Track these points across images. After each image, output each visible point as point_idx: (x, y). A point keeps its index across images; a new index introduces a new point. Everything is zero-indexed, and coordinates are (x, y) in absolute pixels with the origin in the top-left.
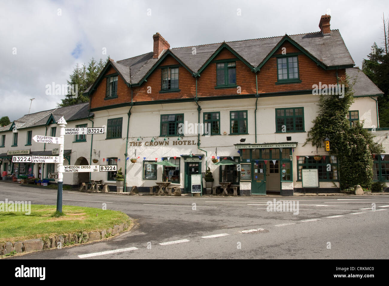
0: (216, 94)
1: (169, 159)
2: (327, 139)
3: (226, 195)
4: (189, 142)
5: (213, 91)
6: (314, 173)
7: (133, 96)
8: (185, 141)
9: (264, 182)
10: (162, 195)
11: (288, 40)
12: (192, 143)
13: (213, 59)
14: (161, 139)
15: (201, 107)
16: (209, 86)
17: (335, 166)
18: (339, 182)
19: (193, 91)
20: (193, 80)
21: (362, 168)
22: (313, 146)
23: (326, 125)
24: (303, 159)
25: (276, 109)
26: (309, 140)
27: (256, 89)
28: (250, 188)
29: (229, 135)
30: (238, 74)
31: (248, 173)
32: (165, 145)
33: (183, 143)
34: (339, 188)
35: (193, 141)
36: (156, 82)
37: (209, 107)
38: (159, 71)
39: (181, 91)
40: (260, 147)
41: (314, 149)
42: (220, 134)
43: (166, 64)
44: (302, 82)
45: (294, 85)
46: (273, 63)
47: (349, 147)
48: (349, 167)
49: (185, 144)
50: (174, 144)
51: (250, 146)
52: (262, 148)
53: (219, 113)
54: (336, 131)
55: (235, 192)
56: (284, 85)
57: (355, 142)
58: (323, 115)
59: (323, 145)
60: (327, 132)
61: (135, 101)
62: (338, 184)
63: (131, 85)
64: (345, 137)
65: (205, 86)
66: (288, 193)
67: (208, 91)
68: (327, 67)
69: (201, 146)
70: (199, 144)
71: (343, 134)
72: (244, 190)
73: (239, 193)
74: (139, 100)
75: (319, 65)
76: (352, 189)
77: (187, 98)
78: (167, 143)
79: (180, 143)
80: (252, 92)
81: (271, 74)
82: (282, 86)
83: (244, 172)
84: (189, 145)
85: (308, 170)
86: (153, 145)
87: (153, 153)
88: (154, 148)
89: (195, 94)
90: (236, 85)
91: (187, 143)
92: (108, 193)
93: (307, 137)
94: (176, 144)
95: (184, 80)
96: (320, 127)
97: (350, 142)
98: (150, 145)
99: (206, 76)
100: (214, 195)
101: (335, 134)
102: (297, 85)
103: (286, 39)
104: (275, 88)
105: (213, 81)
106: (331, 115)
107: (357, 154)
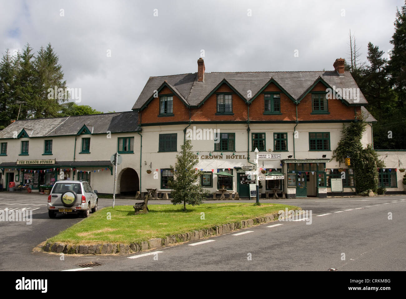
0: (264, 119)
1: (224, 170)
2: (348, 157)
3: (277, 198)
4: (240, 156)
5: (262, 116)
6: (339, 181)
7: (190, 116)
8: (237, 156)
9: (306, 188)
10: (224, 200)
11: (321, 81)
12: (243, 158)
13: (263, 91)
14: (216, 154)
15: (250, 128)
16: (259, 112)
17: (352, 176)
18: (355, 188)
19: (245, 115)
20: (245, 106)
21: (371, 178)
22: (337, 161)
23: (347, 147)
24: (330, 171)
25: (309, 132)
26: (334, 157)
27: (296, 117)
28: (295, 193)
29: (273, 151)
30: (282, 104)
31: (294, 181)
32: (220, 158)
33: (235, 157)
34: (355, 192)
35: (244, 156)
36: (212, 105)
37: (256, 129)
38: (215, 96)
39: (234, 115)
40: (303, 162)
41: (338, 163)
42: (265, 151)
43: (221, 91)
44: (330, 114)
45: (325, 116)
46: (309, 98)
47: (363, 163)
48: (363, 177)
49: (237, 158)
50: (227, 158)
51: (296, 161)
52: (304, 162)
53: (265, 134)
54: (354, 151)
55: (284, 196)
56: (317, 115)
57: (367, 159)
58: (345, 139)
59: (344, 160)
60: (347, 151)
61: (193, 121)
62: (354, 189)
63: (190, 107)
64: (360, 155)
65: (255, 112)
66: (323, 196)
67: (258, 116)
68: (349, 104)
69: (250, 160)
70: (248, 158)
71: (359, 153)
72: (291, 194)
73: (287, 196)
74: (197, 120)
75: (344, 103)
76: (366, 192)
77: (240, 120)
78: (221, 157)
79: (233, 157)
80: (292, 119)
81: (307, 106)
82: (315, 116)
83: (290, 181)
84: (241, 159)
85: (335, 179)
86: (208, 158)
87: (208, 165)
88: (209, 161)
89: (247, 118)
90: (280, 113)
91: (238, 157)
92: (168, 200)
93: (332, 155)
94: (229, 158)
95: (237, 105)
96: (343, 148)
97: (363, 159)
98: (206, 158)
99: (256, 104)
100: (267, 198)
101: (353, 153)
102: (327, 116)
103: (320, 80)
104: (310, 117)
105: (262, 108)
106: (351, 140)
107: (368, 168)
